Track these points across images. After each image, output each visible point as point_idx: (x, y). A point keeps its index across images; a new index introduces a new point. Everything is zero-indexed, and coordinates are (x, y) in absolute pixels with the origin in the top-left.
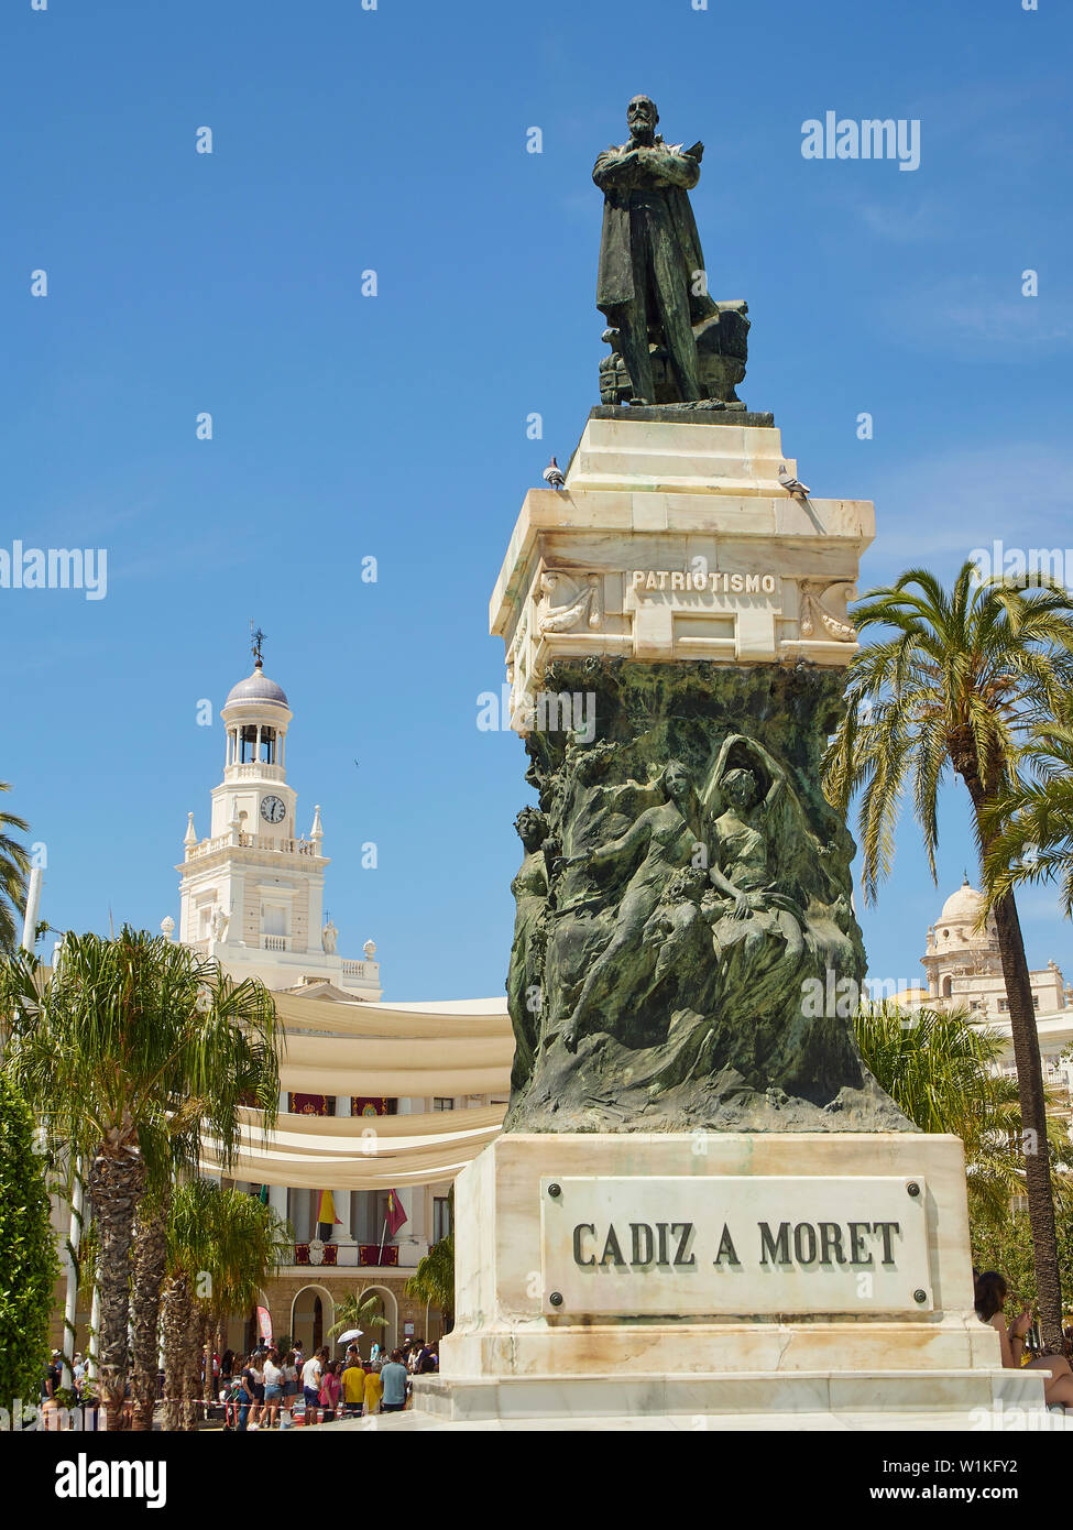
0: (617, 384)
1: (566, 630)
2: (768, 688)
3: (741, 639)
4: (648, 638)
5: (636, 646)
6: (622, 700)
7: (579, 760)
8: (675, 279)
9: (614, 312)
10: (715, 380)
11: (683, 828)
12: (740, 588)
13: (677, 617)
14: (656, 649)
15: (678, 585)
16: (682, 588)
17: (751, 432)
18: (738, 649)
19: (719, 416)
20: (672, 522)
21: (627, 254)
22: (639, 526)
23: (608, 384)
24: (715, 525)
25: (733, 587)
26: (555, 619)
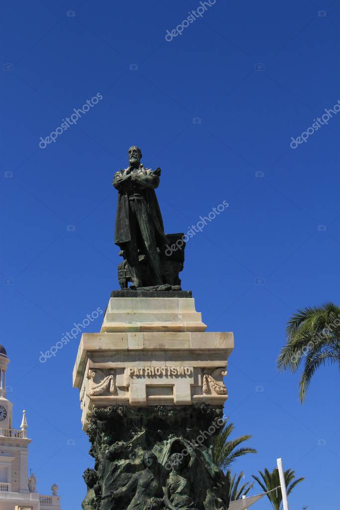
0: (126, 276)
1: (100, 395)
2: (189, 416)
3: (176, 396)
4: (135, 397)
5: (130, 401)
6: (126, 424)
7: (107, 451)
8: (149, 231)
9: (123, 246)
10: (168, 273)
11: (152, 480)
12: (176, 373)
13: (148, 387)
14: (139, 402)
15: (148, 373)
16: (150, 374)
17: (182, 300)
18: (175, 400)
19: (168, 293)
20: (145, 345)
21: (127, 220)
22: (131, 348)
23: (122, 276)
24: (164, 346)
25: (172, 373)
26: (95, 390)
